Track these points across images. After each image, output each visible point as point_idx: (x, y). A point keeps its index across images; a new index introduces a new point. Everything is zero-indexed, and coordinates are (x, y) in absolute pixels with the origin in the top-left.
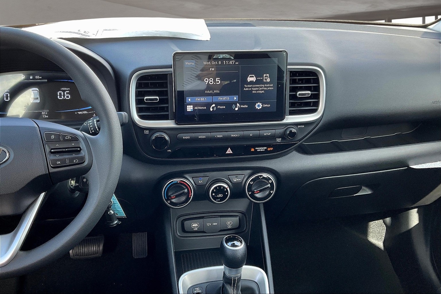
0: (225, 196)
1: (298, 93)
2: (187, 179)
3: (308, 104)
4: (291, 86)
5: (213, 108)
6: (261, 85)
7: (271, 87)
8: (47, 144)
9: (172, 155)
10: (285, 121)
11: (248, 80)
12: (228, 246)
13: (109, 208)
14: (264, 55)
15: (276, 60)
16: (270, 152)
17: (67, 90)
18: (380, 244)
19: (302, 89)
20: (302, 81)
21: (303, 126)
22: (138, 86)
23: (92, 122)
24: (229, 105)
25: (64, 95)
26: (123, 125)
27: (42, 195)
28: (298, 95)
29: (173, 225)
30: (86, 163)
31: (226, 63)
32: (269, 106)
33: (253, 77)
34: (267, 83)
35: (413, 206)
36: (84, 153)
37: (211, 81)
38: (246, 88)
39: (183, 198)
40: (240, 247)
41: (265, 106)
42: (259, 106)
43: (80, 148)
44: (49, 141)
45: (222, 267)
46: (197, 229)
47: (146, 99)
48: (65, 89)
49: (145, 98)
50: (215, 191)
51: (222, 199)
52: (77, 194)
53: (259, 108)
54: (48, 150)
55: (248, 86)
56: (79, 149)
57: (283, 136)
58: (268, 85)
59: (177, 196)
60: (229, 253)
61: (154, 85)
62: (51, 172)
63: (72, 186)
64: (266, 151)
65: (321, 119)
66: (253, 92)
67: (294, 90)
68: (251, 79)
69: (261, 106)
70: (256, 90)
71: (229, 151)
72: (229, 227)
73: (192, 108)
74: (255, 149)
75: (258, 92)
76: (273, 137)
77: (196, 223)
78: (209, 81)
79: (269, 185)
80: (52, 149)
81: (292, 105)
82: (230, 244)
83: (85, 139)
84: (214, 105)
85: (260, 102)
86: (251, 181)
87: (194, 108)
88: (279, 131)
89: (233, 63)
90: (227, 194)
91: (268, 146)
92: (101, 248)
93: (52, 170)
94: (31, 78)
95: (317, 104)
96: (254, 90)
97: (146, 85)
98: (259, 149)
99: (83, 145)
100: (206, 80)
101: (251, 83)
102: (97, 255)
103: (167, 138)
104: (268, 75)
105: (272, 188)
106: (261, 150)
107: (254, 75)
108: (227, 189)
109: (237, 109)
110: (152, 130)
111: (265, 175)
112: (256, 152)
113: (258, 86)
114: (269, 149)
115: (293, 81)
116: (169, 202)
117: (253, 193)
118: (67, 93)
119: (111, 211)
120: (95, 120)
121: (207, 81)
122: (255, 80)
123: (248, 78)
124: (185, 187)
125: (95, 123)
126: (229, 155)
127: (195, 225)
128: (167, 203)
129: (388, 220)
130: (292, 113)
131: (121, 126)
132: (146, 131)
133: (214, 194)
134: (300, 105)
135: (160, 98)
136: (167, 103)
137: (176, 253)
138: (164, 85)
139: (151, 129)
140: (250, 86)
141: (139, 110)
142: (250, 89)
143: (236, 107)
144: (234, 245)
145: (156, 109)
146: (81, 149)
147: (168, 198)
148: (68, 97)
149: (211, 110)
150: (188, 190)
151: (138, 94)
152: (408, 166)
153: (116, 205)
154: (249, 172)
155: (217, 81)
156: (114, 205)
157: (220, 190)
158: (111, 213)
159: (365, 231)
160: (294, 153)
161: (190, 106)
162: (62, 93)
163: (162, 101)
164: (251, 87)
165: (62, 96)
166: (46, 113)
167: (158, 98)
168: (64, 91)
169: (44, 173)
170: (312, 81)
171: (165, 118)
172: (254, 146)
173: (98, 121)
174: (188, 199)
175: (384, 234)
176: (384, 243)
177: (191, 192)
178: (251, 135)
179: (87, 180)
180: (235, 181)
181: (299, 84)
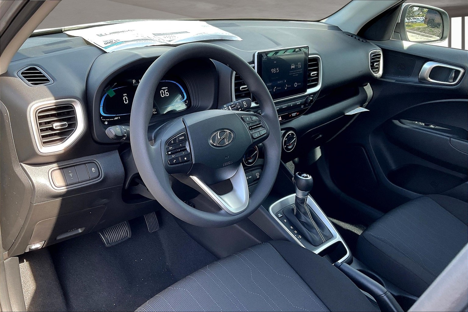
5: (275, 89)
6: (297, 70)
7: (301, 71)
10: (306, 93)
17: (166, 89)
19: (311, 70)
21: (313, 95)
24: (283, 85)
34: (300, 69)
37: (275, 71)
41: (298, 84)
47: (242, 88)
53: (296, 86)
57: (305, 103)
65: (320, 90)
70: (295, 74)
71: (280, 119)
74: (291, 115)
76: (301, 105)
79: (295, 139)
80: (249, 127)
85: (296, 82)
86: (286, 138)
88: (304, 100)
93: (254, 140)
95: (318, 80)
100: (272, 70)
101: (293, 69)
104: (300, 63)
106: (294, 115)
109: (286, 88)
114: (298, 114)
116: (247, 162)
117: (287, 146)
122: (295, 66)
123: (291, 66)
128: (245, 164)
142: (292, 74)
148: (167, 94)
150: (257, 151)
152: (344, 114)
162: (163, 92)
168: (164, 90)
178: (292, 105)
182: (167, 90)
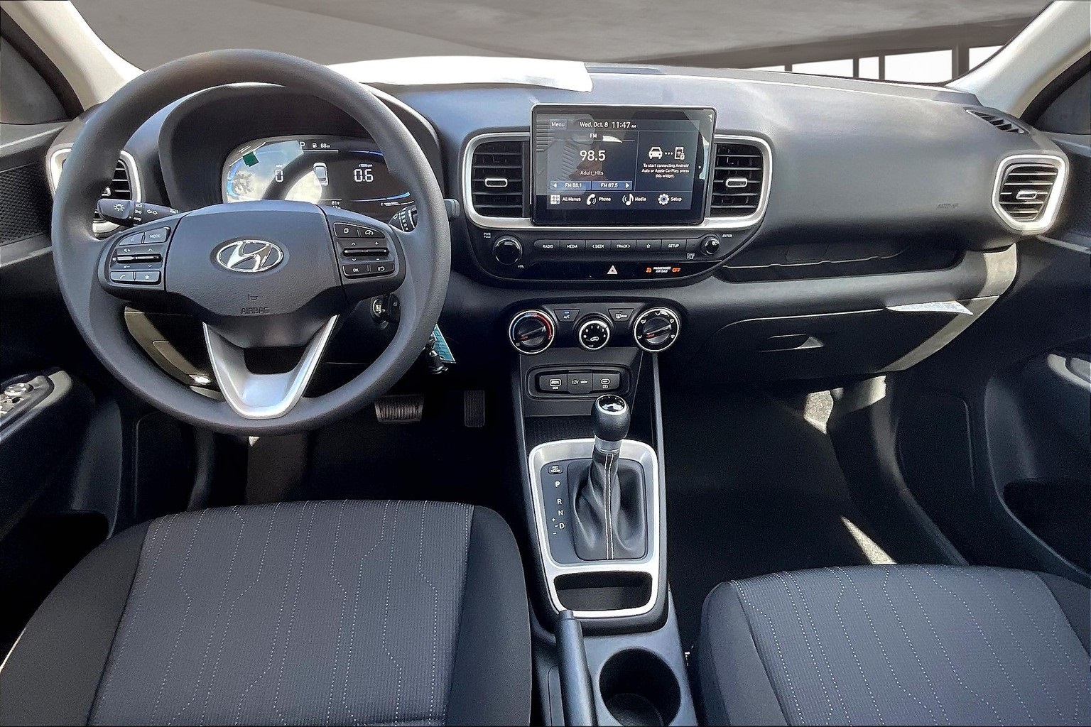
0: (602, 340)
1: (727, 181)
2: (545, 311)
3: (741, 200)
4: (717, 168)
5: (592, 200)
6: (671, 166)
8: (338, 241)
9: (524, 274)
10: (702, 226)
11: (650, 155)
12: (603, 410)
13: (429, 347)
14: (679, 115)
15: (696, 123)
16: (677, 274)
17: (369, 168)
18: (821, 425)
19: (733, 174)
20: (735, 162)
21: (731, 236)
22: (477, 160)
23: (405, 214)
24: (617, 195)
25: (363, 174)
26: (452, 219)
27: (334, 319)
28: (727, 184)
29: (523, 379)
30: (396, 273)
31: (616, 124)
32: (680, 199)
33: (658, 150)
34: (679, 162)
35: (879, 371)
36: (393, 257)
37: (592, 155)
38: (645, 168)
39: (540, 340)
40: (620, 412)
41: (673, 199)
42: (664, 200)
43: (387, 249)
44: (342, 236)
45: (592, 440)
46: (557, 388)
47: (488, 182)
48: (366, 165)
49: (486, 180)
50: (587, 331)
51: (596, 344)
52: (385, 324)
53: (663, 204)
54: (339, 250)
55: (649, 166)
56: (385, 251)
57: (698, 250)
58: (681, 166)
59: (530, 337)
60: (603, 420)
61: (501, 160)
62: (345, 285)
63: (377, 312)
64: (670, 273)
65: (758, 225)
66: (657, 176)
67: (721, 175)
68: (655, 154)
69: (668, 199)
70: (662, 174)
71: (613, 271)
72: (605, 387)
73: (559, 199)
74: (652, 269)
75: (664, 176)
76: (683, 251)
77: (556, 379)
78: (588, 155)
79: (670, 326)
80: (345, 249)
81: (716, 200)
82: (606, 406)
83: (395, 236)
84: (593, 196)
85: (666, 194)
86: (642, 319)
87: (561, 198)
88: (694, 241)
89: (627, 125)
90: (605, 336)
91: (674, 265)
92: (420, 410)
93: (346, 282)
94: (314, 146)
95: (755, 201)
96: (659, 174)
97: (489, 160)
98: (659, 269)
99: (391, 246)
100: (583, 154)
101: (655, 160)
102: (416, 420)
103: (518, 246)
104: (682, 148)
105: (673, 331)
106: (663, 271)
107: (659, 148)
108: (605, 330)
109: (628, 203)
110: (497, 233)
111: (664, 311)
112: (654, 274)
113: (666, 166)
114: (675, 270)
115: (721, 162)
116: (518, 344)
117: (645, 337)
118: (368, 173)
119: (433, 352)
120: (409, 212)
121: (585, 156)
122: (661, 156)
123: (650, 153)
124: (543, 325)
125: (410, 215)
126: (612, 276)
127: (555, 383)
128: (516, 346)
129: (838, 391)
130: (715, 213)
131: (450, 220)
132: (487, 234)
133: (585, 336)
134: (730, 201)
135: (510, 181)
136: (520, 190)
137: (525, 419)
138: (516, 160)
139: (493, 231)
140: (653, 166)
141: (477, 199)
142: (652, 171)
143: (628, 200)
144: (611, 409)
145: (502, 200)
146: (388, 252)
147: (518, 339)
148: (369, 178)
149: (589, 203)
150: (547, 328)
151: (477, 174)
152: (884, 307)
153: (440, 343)
154: (640, 305)
155: (600, 155)
156: (437, 343)
157: (594, 331)
158: (432, 354)
159: (801, 407)
160: (713, 278)
161: (555, 196)
162: (361, 172)
163: (512, 187)
164: (654, 168)
165: (361, 177)
166: (338, 203)
167: (506, 180)
168: (364, 169)
169: (335, 285)
170: (751, 163)
171: (517, 213)
172: (652, 265)
173: (413, 213)
174: (546, 341)
175: (830, 411)
176: (828, 424)
177: (552, 333)
178: (648, 246)
179: (398, 305)
180: (619, 317)
181: (730, 167)
182: (370, 170)
